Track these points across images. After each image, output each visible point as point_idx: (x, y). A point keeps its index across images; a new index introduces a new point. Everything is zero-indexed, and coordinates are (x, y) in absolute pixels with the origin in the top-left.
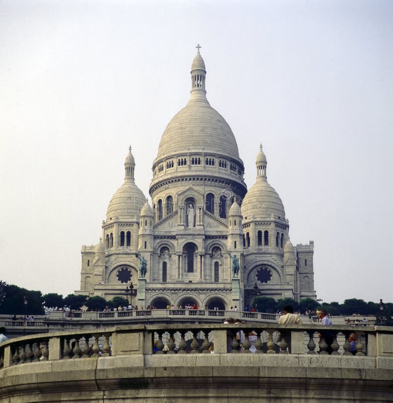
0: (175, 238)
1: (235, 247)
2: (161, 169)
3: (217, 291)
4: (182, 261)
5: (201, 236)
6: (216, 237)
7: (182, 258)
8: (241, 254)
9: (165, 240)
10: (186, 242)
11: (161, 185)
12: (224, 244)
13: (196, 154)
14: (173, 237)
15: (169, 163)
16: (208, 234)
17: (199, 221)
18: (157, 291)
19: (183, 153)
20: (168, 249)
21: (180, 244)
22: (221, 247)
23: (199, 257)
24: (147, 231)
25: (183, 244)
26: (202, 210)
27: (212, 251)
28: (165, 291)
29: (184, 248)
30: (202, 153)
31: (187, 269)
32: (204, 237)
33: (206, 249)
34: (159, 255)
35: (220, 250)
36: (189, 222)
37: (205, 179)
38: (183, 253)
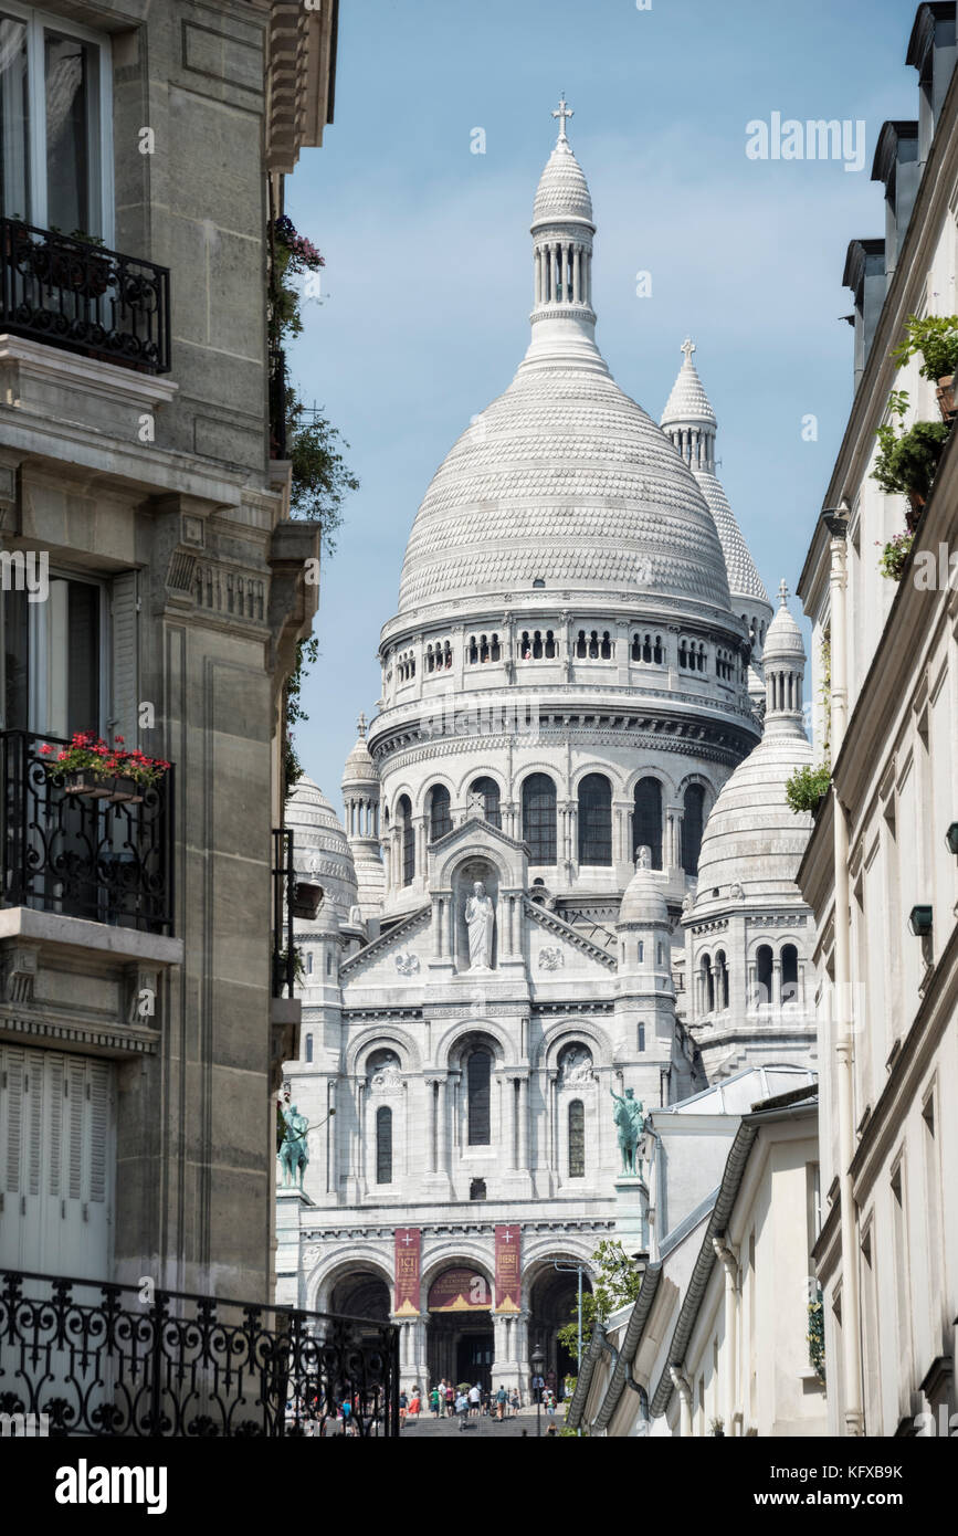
0: (419, 1015)
1: (641, 1047)
2: (408, 669)
3: (561, 1232)
4: (446, 1102)
5: (513, 1008)
6: (573, 1007)
7: (446, 1092)
8: (662, 1072)
9: (384, 1023)
10: (459, 1031)
11: (407, 738)
12: (603, 1032)
13: (536, 615)
14: (415, 1013)
15: (434, 649)
16: (542, 996)
17: (506, 949)
18: (344, 1238)
19: (485, 615)
20: (395, 1057)
21: (438, 1039)
22: (590, 1043)
23: (511, 1086)
24: (314, 992)
25: (450, 1039)
26: (517, 905)
27: (560, 1057)
28: (373, 1237)
29: (451, 1052)
30: (559, 611)
31: (465, 1135)
32: (525, 1009)
33: (535, 1054)
34: (362, 1082)
35: (589, 1054)
36: (472, 950)
37: (574, 719)
38: (450, 1073)
